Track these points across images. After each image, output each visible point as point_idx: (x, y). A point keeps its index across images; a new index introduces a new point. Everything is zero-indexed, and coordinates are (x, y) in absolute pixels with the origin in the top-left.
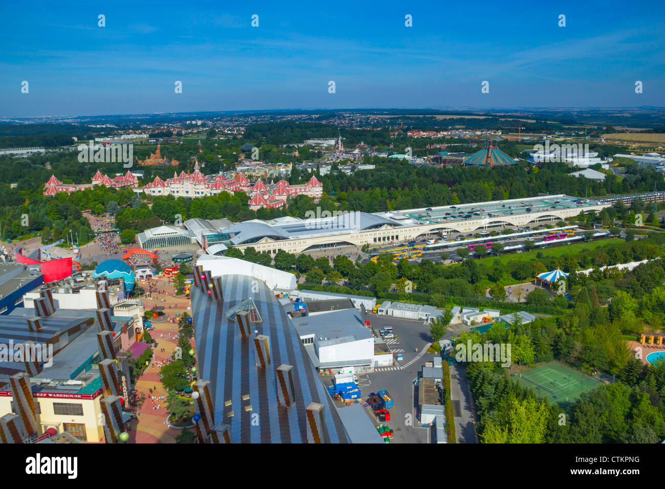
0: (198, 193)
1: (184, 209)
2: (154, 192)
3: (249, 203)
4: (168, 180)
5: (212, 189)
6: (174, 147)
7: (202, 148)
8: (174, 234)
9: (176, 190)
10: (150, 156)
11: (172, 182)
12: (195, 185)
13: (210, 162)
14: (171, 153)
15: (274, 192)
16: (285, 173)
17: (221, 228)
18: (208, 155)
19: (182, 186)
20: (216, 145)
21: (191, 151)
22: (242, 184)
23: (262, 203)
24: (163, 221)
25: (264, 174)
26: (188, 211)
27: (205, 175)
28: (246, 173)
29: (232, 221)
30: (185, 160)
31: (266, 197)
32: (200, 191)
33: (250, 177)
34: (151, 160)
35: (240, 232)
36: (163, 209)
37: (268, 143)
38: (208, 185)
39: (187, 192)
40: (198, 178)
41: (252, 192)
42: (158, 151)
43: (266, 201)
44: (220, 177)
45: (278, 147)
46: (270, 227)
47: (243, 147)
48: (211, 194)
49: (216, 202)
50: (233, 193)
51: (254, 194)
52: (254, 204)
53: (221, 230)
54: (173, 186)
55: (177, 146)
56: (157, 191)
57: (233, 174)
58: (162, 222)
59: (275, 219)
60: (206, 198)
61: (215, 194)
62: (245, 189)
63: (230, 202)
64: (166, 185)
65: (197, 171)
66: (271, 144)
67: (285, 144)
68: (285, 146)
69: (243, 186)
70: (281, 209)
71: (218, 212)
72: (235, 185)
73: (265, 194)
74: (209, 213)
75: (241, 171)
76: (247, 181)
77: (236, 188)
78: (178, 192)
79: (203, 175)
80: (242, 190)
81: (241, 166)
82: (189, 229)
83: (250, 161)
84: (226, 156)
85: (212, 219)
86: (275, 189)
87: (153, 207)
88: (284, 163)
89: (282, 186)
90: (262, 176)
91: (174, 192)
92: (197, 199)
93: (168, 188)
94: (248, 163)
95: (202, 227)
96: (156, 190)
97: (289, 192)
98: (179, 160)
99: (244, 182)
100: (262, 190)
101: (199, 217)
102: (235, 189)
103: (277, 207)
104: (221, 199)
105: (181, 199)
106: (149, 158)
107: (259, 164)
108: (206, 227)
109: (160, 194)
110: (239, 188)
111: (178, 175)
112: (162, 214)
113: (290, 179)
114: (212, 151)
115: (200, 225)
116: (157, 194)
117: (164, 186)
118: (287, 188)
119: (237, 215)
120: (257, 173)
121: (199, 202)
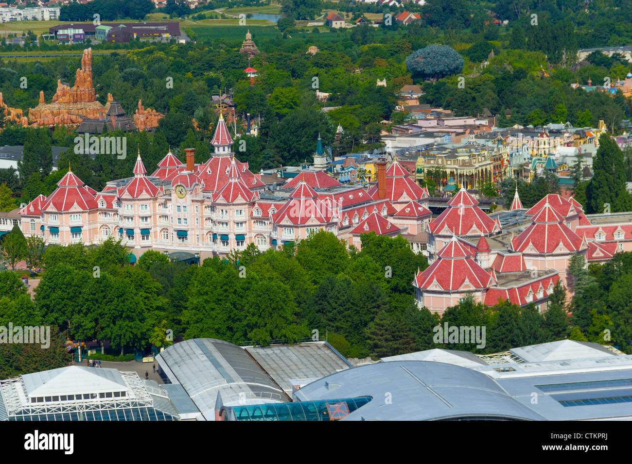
0: (225, 239)
1: (163, 301)
2: (54, 230)
3: (416, 284)
4: (110, 184)
5: (277, 225)
6: (150, 58)
7: (257, 64)
8: (113, 400)
9: (138, 225)
10: (53, 89)
11: (126, 195)
12: (213, 208)
13: (280, 117)
14: (135, 79)
15: (517, 242)
16: (571, 163)
17: (294, 382)
18: (277, 90)
19: (161, 210)
20: (313, 50)
21: (212, 74)
22: (398, 208)
23: (467, 286)
24: (78, 346)
25: (490, 168)
26: (179, 308)
27: (254, 169)
28: (420, 162)
29: (346, 354)
30: (189, 109)
31: (486, 261)
32: (232, 231)
33: (436, 178)
34: (55, 106)
35: (370, 398)
36: (80, 300)
37: (516, 43)
38: (264, 208)
39: (182, 235)
40: (223, 178)
41: (431, 238)
42: (84, 73)
43: (484, 274)
44: (309, 178)
45: (555, 60)
46: (488, 380)
47: (417, 59)
48: (273, 242)
49: (288, 276)
50: (357, 242)
51: (439, 245)
52: (435, 286)
53: (295, 389)
54: (126, 209)
55: (161, 54)
56: (65, 229)
57: (370, 168)
58: (74, 351)
59: (518, 351)
60: (250, 257)
61: (288, 244)
62: (411, 227)
63: (341, 276)
64: (101, 205)
65: (222, 152)
66: (530, 47)
67: (584, 46)
68: (583, 55)
69: (402, 215)
70: (542, 308)
71: (291, 318)
72: (370, 208)
73: (482, 247)
74: (255, 319)
75: (401, 152)
76: (419, 194)
77: (371, 221)
78: (145, 233)
79: (245, 167)
80: (395, 230)
81: (404, 133)
82: (174, 382)
83: (439, 117)
84: (349, 92)
85: (265, 344)
86: (523, 228)
87: (40, 290)
88: (573, 123)
89: (551, 217)
90: (484, 175)
91: (130, 233)
92: (215, 262)
93: (110, 220)
94: (430, 124)
95: (224, 375)
96: (65, 222)
97: (577, 242)
98: (165, 108)
99: (405, 197)
100: (475, 231)
101: (218, 333)
102: (366, 227)
103: (529, 299)
104: (307, 264)
105: (154, 260)
106: (48, 100)
107: (473, 128)
108: (240, 373)
109: (76, 240)
110: (383, 221)
111: (150, 168)
112: (76, 318)
113: (590, 188)
114: (294, 74)
115: (217, 365)
116: (65, 239)
117: (92, 207)
118: (574, 226)
119: (367, 331)
120: (464, 164)
121: (219, 278)
